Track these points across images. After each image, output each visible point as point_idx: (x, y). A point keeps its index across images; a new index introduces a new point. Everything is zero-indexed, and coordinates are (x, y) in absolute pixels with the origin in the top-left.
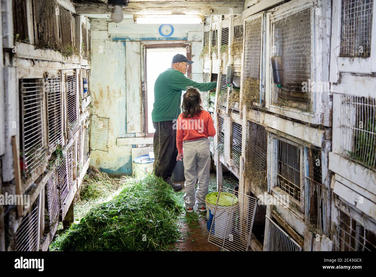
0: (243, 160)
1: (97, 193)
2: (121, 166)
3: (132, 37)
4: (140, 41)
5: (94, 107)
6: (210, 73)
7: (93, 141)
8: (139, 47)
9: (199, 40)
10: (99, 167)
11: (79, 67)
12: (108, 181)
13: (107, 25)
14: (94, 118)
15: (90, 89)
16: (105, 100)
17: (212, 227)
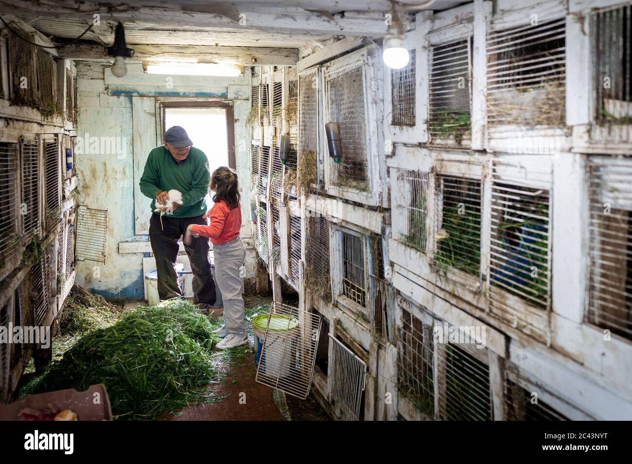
0: (303, 265)
1: (87, 324)
2: (126, 285)
3: (142, 90)
4: (155, 97)
5: (81, 193)
6: (261, 146)
7: (79, 247)
8: (153, 105)
9: (245, 97)
10: (89, 287)
11: (62, 131)
12: (104, 307)
13: (102, 70)
14: (82, 210)
15: (76, 167)
16: (100, 182)
17: (262, 361)
